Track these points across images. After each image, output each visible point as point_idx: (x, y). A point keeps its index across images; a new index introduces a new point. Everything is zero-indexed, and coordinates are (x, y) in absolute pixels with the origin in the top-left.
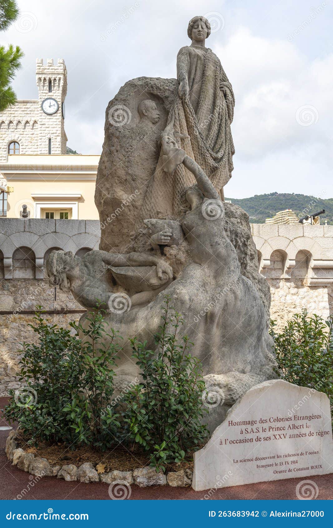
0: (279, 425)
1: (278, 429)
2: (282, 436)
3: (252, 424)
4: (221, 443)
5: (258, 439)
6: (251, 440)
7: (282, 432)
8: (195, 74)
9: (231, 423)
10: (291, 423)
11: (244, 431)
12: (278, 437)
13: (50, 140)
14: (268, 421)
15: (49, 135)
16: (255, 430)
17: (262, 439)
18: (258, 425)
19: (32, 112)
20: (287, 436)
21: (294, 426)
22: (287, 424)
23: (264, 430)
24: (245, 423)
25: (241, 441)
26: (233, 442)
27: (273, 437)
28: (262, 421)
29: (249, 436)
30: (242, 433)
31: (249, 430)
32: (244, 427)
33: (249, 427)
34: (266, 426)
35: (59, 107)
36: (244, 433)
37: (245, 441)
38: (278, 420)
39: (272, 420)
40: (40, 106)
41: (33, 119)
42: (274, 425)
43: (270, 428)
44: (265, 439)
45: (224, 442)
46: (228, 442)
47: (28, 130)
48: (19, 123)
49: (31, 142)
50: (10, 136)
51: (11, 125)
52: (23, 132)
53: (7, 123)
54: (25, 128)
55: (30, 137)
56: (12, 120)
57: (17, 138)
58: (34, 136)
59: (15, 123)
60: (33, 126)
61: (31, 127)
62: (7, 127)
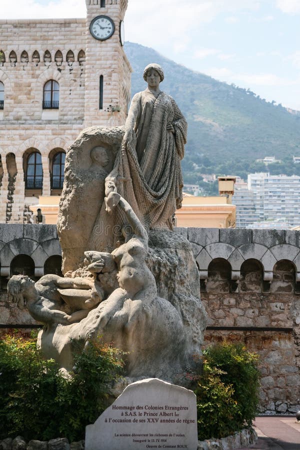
0: (152, 411)
1: (152, 415)
2: (155, 420)
3: (131, 409)
4: (106, 421)
5: (135, 421)
6: (130, 421)
7: (155, 417)
8: (144, 120)
9: (115, 408)
10: (162, 411)
11: (124, 414)
12: (151, 420)
13: (101, 77)
14: (144, 408)
15: (100, 71)
16: (133, 414)
17: (138, 421)
18: (135, 410)
19: (77, 37)
20: (159, 421)
21: (165, 413)
22: (159, 412)
23: (140, 415)
24: (125, 408)
25: (121, 421)
26: (115, 421)
27: (147, 420)
28: (138, 408)
29: (128, 418)
30: (122, 415)
31: (129, 413)
32: (124, 411)
33: (129, 412)
34: (142, 411)
35: (114, 29)
36: (124, 415)
37: (125, 421)
38: (152, 408)
39: (147, 407)
40: (88, 28)
41: (79, 47)
42: (148, 411)
43: (145, 413)
44: (141, 421)
45: (108, 420)
46: (111, 421)
47: (70, 63)
48: (59, 53)
49: (75, 81)
50: (46, 72)
51: (47, 55)
52: (64, 66)
53: (42, 53)
54: (67, 61)
55: (74, 73)
56: (49, 48)
57: (56, 75)
58: (80, 72)
59: (53, 54)
60: (79, 57)
61: (76, 59)
62: (42, 59)
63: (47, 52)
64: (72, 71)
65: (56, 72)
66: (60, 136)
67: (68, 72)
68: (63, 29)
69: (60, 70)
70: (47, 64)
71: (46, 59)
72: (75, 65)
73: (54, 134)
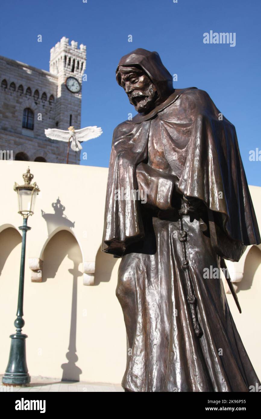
13: (71, 116)
15: (71, 112)
19: (50, 85)
35: (81, 88)
41: (51, 92)
47: (44, 101)
48: (37, 92)
49: (46, 114)
50: (27, 102)
51: (28, 91)
52: (39, 102)
53: (25, 88)
54: (41, 99)
55: (46, 109)
56: (31, 86)
57: (33, 106)
58: (50, 109)
59: (33, 91)
60: (50, 99)
61: (48, 99)
62: (25, 92)
63: (29, 89)
64: (45, 107)
65: (34, 104)
66: (43, 149)
67: (42, 106)
68: (41, 77)
69: (36, 103)
70: (28, 96)
71: (27, 93)
72: (47, 103)
73: (39, 146)
